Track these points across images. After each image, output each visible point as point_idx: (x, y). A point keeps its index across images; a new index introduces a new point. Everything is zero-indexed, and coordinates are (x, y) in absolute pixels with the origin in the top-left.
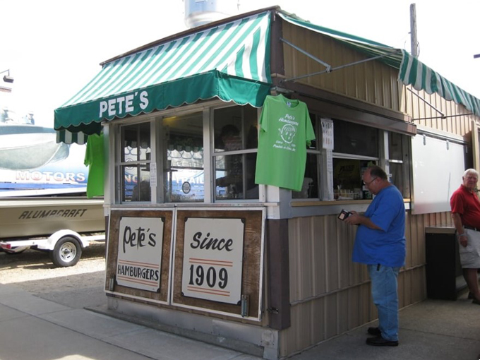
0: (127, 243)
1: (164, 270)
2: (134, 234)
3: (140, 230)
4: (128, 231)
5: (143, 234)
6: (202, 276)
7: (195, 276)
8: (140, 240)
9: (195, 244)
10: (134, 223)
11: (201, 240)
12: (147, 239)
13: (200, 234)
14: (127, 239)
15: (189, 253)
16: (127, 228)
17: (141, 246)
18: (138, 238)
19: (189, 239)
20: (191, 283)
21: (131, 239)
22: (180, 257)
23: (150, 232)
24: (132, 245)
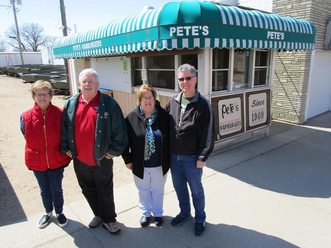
0: (224, 113)
2: (228, 107)
3: (231, 105)
4: (224, 107)
5: (233, 106)
6: (256, 117)
7: (254, 117)
8: (231, 109)
9: (253, 105)
11: (255, 103)
12: (235, 108)
13: (255, 101)
14: (224, 111)
16: (223, 106)
17: (232, 112)
20: (253, 120)
21: (226, 110)
23: (236, 104)
24: (228, 113)
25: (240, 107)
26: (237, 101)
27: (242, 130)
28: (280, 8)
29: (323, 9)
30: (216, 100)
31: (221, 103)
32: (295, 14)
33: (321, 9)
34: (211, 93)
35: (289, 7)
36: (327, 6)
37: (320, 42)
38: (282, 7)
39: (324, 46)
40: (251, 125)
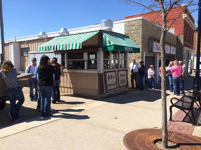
1: (117, 83)
3: (111, 75)
10: (110, 74)
12: (113, 77)
15: (120, 78)
16: (108, 75)
18: (111, 77)
19: (119, 75)
22: (118, 79)
25: (115, 76)
26: (114, 74)
27: (117, 88)
28: (128, 32)
29: (147, 34)
30: (105, 73)
31: (107, 74)
32: (135, 36)
33: (146, 34)
34: (103, 69)
35: (132, 32)
36: (149, 32)
37: (147, 49)
38: (129, 32)
39: (149, 50)
40: (120, 85)
